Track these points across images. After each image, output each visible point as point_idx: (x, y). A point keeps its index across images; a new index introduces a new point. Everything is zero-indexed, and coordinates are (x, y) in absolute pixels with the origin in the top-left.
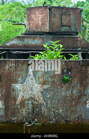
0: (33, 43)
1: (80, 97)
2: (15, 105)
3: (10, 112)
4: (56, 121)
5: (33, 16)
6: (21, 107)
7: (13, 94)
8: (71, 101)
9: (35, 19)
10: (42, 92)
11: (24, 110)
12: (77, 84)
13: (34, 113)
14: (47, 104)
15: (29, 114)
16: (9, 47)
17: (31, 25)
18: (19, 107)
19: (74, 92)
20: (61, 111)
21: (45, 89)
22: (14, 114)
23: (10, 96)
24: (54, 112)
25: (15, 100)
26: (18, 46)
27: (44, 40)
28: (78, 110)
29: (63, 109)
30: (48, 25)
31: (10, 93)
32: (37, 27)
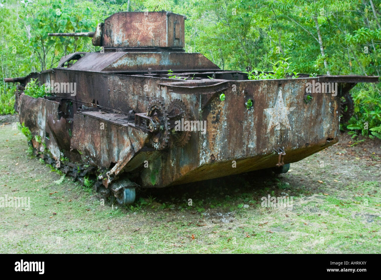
0: (148, 63)
1: (317, 117)
2: (266, 134)
3: (261, 143)
4: (299, 146)
5: (137, 25)
6: (271, 135)
7: (264, 121)
8: (310, 122)
9: (140, 29)
10: (289, 116)
11: (273, 139)
12: (315, 102)
13: (281, 140)
14: (292, 128)
15: (277, 142)
16: (117, 69)
17: (133, 37)
18: (269, 135)
19: (313, 112)
20: (303, 134)
21: (291, 112)
22: (264, 145)
23: (262, 124)
24: (298, 136)
25: (266, 128)
26: (128, 68)
27: (160, 57)
28: (315, 130)
29: (304, 132)
30: (167, 37)
31: (262, 121)
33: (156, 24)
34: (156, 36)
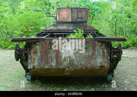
1: (92, 56)
2: (61, 60)
3: (59, 64)
4: (81, 68)
5: (61, 13)
6: (64, 61)
7: (60, 55)
8: (88, 58)
9: (62, 14)
10: (74, 54)
11: (65, 63)
12: (91, 49)
13: (70, 64)
14: (77, 59)
15: (68, 64)
17: (60, 18)
18: (63, 61)
19: (90, 53)
20: (83, 62)
21: (76, 52)
22: (60, 65)
23: (58, 56)
24: (80, 63)
25: (61, 58)
27: (68, 26)
28: (92, 62)
29: (84, 62)
30: (71, 18)
31: (58, 55)
32: (64, 19)
33: (68, 12)
34: (67, 17)
